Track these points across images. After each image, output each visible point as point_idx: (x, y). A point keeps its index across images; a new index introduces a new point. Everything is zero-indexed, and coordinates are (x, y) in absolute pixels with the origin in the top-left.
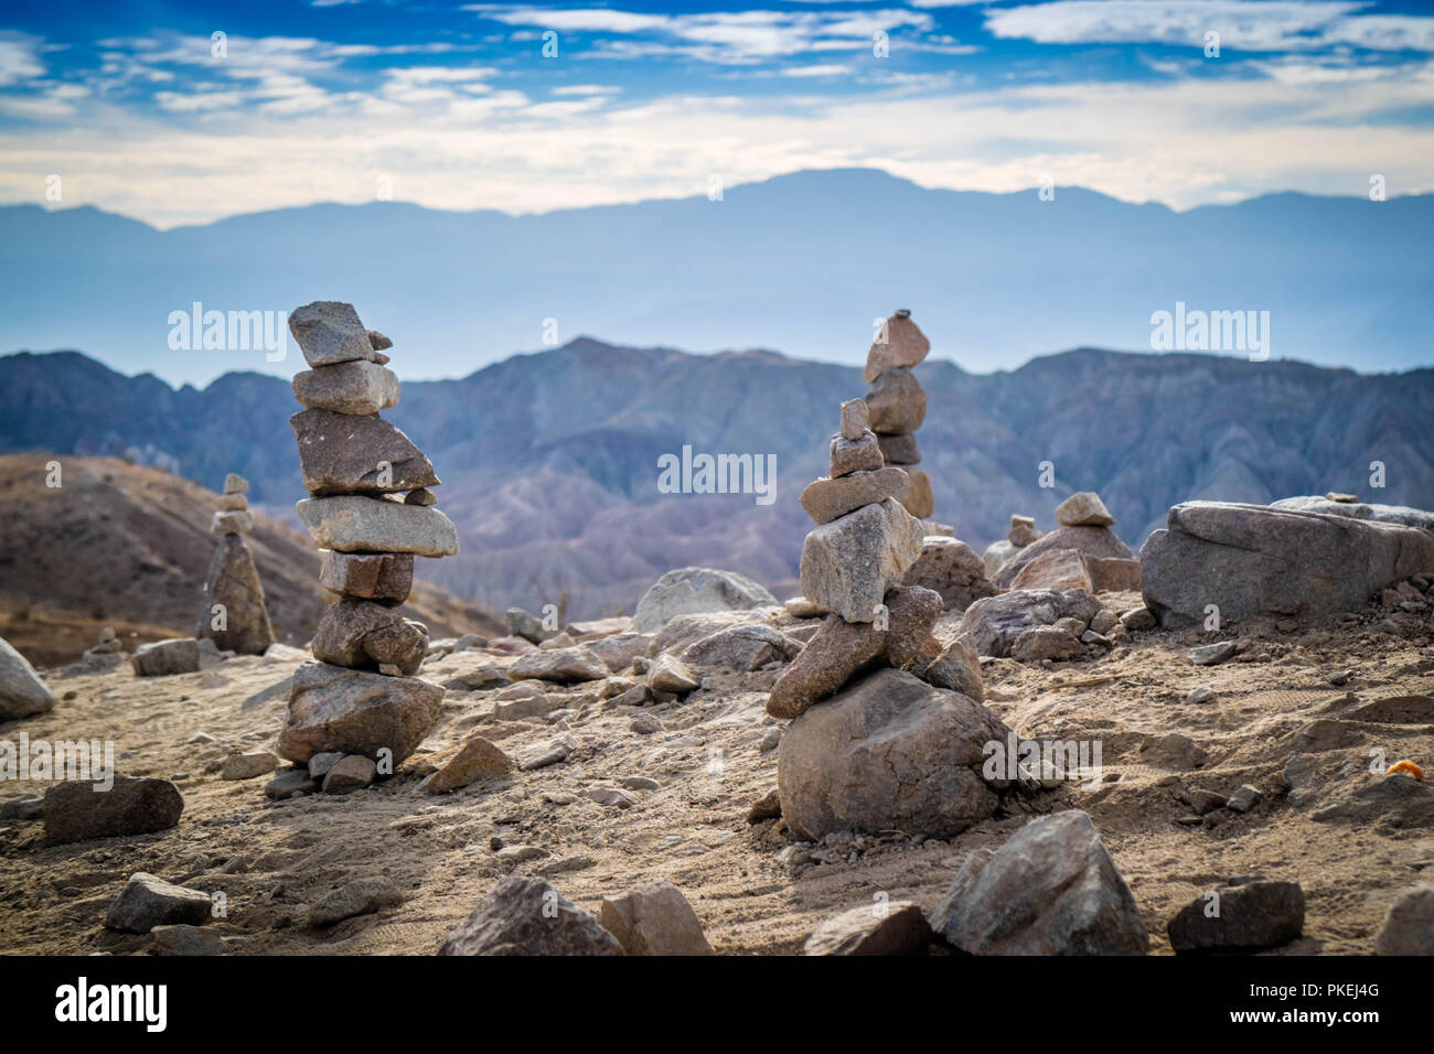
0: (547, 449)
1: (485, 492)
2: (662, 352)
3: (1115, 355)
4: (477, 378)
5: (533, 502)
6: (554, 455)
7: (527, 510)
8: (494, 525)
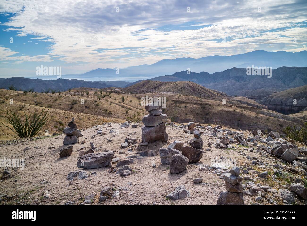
0: (231, 78)
1: (225, 82)
2: (242, 68)
3: (287, 67)
4: (224, 71)
5: (230, 83)
6: (232, 78)
7: (229, 84)
8: (226, 85)
